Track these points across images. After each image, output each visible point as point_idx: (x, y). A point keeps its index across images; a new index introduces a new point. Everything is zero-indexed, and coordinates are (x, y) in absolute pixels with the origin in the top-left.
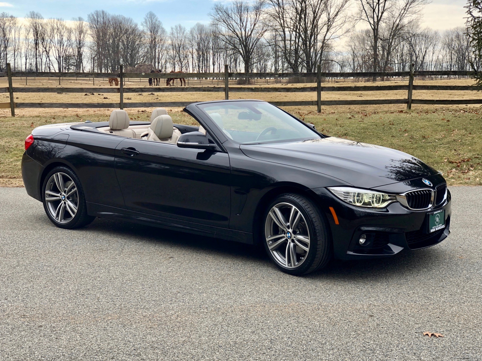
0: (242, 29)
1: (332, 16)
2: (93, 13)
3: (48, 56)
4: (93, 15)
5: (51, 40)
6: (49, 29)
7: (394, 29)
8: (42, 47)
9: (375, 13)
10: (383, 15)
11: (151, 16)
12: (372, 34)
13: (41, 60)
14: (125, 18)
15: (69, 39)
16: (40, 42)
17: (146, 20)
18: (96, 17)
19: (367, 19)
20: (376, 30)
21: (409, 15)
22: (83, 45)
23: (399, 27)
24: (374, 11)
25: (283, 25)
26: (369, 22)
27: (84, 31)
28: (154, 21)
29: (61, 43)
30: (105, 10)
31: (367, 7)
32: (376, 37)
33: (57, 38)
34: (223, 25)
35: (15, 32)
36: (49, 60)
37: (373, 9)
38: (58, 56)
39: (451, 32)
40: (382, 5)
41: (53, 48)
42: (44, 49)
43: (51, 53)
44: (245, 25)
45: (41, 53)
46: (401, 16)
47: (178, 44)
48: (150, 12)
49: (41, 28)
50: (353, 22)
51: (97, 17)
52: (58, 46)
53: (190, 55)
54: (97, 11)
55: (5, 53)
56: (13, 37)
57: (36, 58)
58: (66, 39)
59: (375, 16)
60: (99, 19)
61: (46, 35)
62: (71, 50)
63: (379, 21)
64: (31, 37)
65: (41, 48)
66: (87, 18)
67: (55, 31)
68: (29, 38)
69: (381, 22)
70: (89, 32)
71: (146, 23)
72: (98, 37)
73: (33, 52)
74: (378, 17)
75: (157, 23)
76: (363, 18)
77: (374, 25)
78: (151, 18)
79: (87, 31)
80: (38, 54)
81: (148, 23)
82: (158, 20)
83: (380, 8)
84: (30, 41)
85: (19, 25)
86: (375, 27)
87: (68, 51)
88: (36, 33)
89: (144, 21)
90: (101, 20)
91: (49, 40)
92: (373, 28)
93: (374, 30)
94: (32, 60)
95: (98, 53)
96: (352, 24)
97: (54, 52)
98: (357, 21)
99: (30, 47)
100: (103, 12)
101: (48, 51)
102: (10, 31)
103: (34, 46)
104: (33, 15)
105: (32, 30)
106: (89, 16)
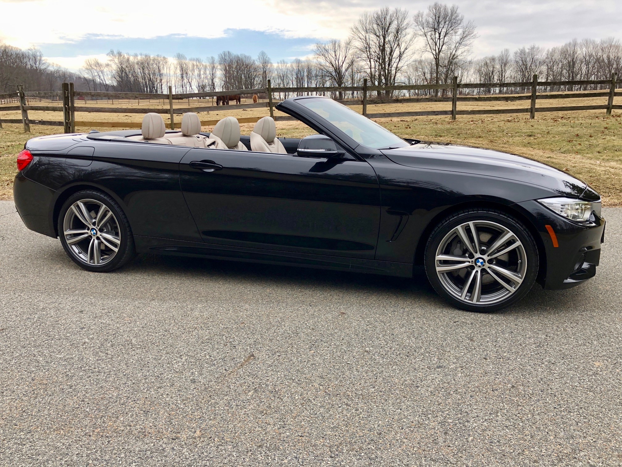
0: (336, 61)
1: (402, 50)
2: (222, 53)
3: (191, 86)
4: (221, 55)
5: (192, 74)
6: (190, 66)
7: (451, 58)
8: (186, 79)
9: (436, 46)
10: (443, 47)
11: (263, 54)
12: (434, 63)
13: (186, 88)
14: (246, 56)
15: (205, 73)
16: (184, 75)
17: (259, 57)
18: (223, 56)
19: (431, 51)
20: (437, 59)
21: (462, 47)
22: (215, 77)
23: (455, 56)
24: (436, 45)
25: (369, 57)
26: (432, 53)
27: (216, 67)
28: (265, 57)
29: (199, 76)
30: (230, 51)
31: (431, 42)
32: (437, 65)
33: (196, 72)
34: (322, 58)
35: (167, 69)
36: (192, 88)
37: (435, 43)
38: (198, 85)
39: (481, 60)
40: (442, 40)
41: (194, 79)
42: (188, 81)
43: (192, 84)
44: (338, 58)
45: (186, 83)
46: (457, 49)
47: (282, 74)
48: (262, 51)
49: (185, 65)
50: (421, 53)
51: (225, 56)
52: (198, 78)
53: (291, 83)
54: (224, 52)
55: (161, 84)
56: (166, 73)
57: (183, 87)
58: (203, 73)
59: (437, 49)
60: (226, 58)
61: (188, 71)
62: (207, 81)
63: (439, 52)
64: (179, 72)
65: (186, 81)
66: (218, 57)
67: (195, 67)
68: (177, 73)
69: (441, 53)
70: (219, 67)
71: (260, 59)
72: (226, 70)
73: (180, 83)
74: (439, 49)
75: (267, 59)
76: (427, 50)
77: (436, 56)
78: (262, 55)
79: (217, 66)
80: (183, 84)
81: (261, 59)
82: (268, 57)
83: (441, 43)
84: (178, 75)
85: (169, 63)
86: (436, 57)
87: (205, 81)
88: (182, 69)
89: (258, 58)
90: (227, 58)
91: (191, 74)
92: (435, 57)
93: (436, 59)
94: (180, 89)
95: (226, 82)
96: (420, 55)
97: (195, 82)
98: (424, 52)
99: (178, 79)
100: (229, 52)
101: (190, 82)
102: (163, 68)
103: (181, 78)
104: (179, 57)
105: (178, 67)
106: (219, 55)
